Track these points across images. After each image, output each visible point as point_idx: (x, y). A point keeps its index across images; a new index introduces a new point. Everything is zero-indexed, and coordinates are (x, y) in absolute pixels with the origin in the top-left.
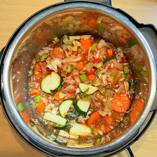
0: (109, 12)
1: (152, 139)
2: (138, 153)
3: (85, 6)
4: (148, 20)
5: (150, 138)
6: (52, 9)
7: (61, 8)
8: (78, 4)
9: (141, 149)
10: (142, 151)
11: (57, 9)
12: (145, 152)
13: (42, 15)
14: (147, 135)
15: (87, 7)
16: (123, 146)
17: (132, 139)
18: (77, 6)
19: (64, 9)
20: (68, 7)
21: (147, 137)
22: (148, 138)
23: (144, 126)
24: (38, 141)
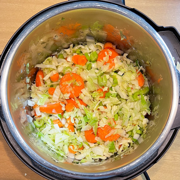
0: (126, 13)
1: (172, 161)
2: (155, 178)
3: (97, 5)
4: (167, 19)
5: (170, 160)
6: (58, 9)
7: (69, 7)
8: (89, 3)
9: (159, 173)
10: (159, 175)
11: (63, 8)
12: (163, 176)
13: (46, 16)
14: (166, 157)
15: (99, 6)
16: (139, 169)
17: (150, 161)
18: (88, 5)
19: (71, 9)
20: (77, 6)
21: (165, 159)
22: (167, 160)
23: (163, 147)
24: (42, 163)
